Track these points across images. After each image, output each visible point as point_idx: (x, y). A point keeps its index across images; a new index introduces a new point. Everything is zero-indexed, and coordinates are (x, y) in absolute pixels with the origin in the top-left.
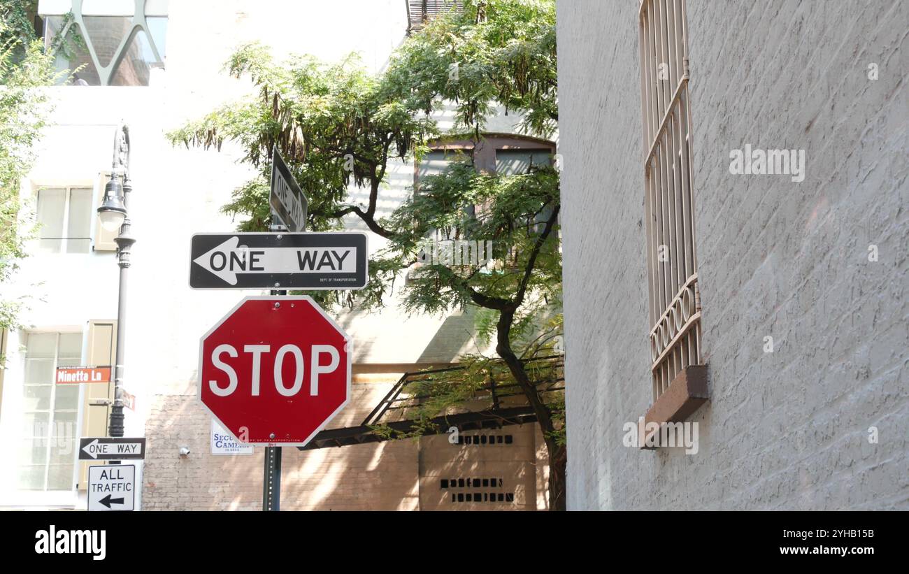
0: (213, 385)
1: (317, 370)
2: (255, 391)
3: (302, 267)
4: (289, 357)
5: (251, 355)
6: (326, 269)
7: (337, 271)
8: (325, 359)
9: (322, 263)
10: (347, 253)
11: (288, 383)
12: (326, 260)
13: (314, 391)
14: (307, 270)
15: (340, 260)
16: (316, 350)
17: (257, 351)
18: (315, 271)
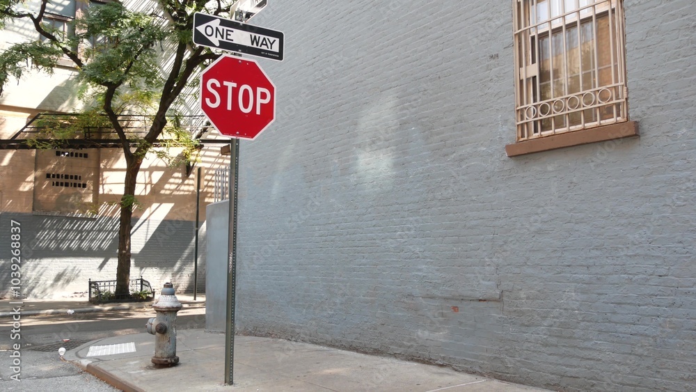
0: (208, 100)
1: (260, 101)
2: (229, 107)
3: (252, 44)
4: (246, 92)
5: (227, 87)
6: (264, 47)
7: (269, 49)
8: (263, 96)
9: (262, 44)
10: (275, 41)
11: (246, 105)
12: (264, 43)
13: (258, 112)
14: (255, 46)
15: (271, 44)
16: (260, 90)
17: (230, 85)
18: (259, 47)
